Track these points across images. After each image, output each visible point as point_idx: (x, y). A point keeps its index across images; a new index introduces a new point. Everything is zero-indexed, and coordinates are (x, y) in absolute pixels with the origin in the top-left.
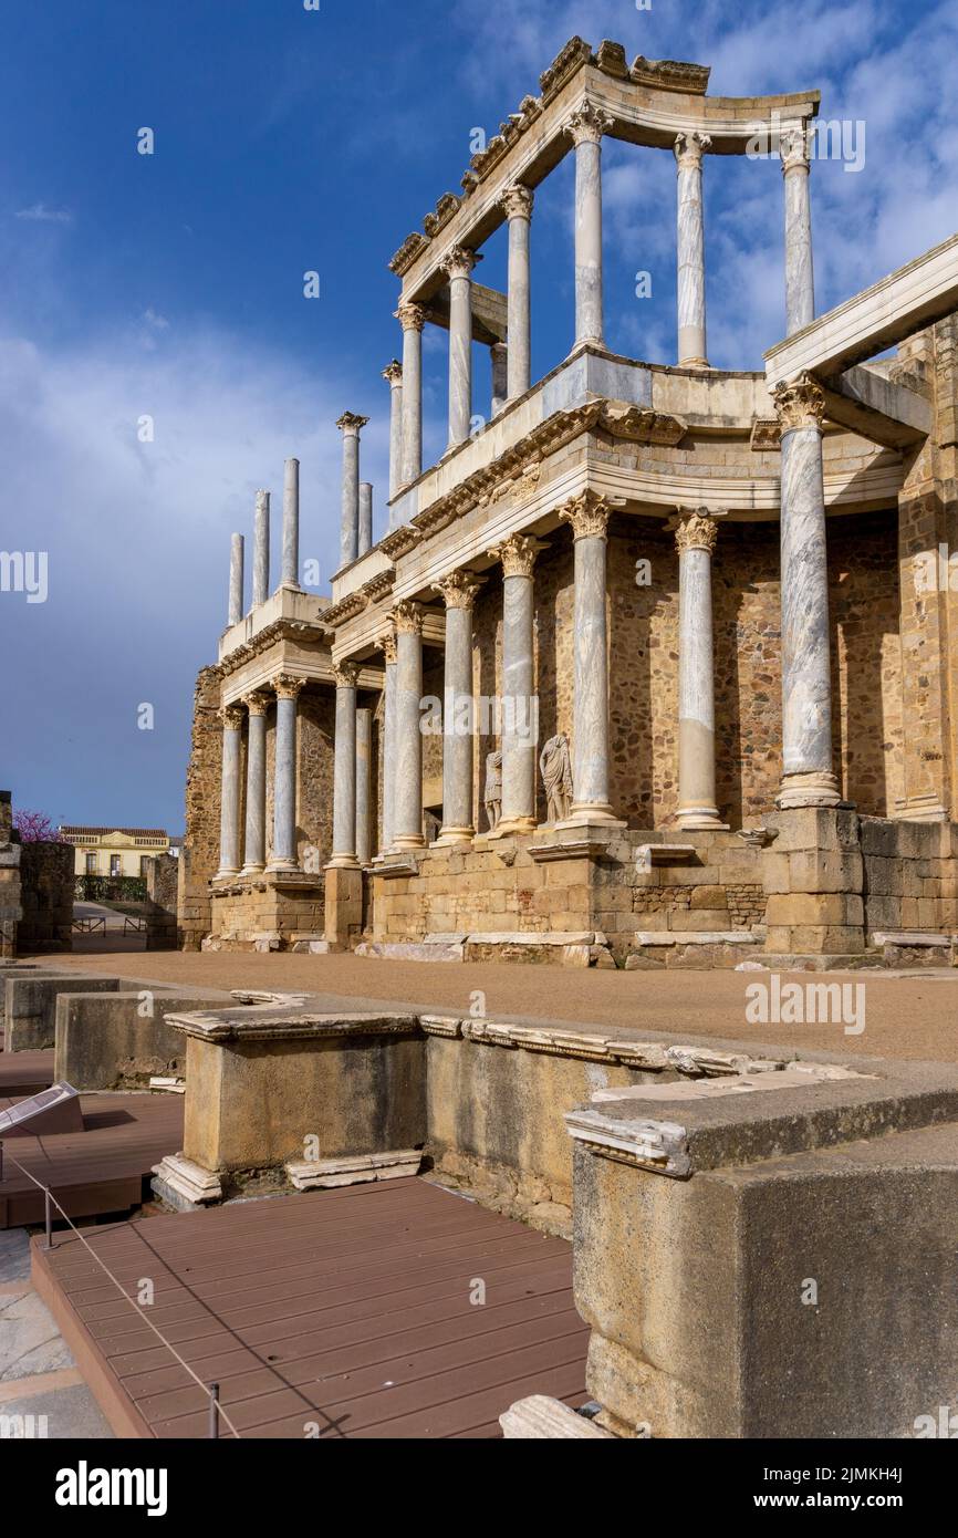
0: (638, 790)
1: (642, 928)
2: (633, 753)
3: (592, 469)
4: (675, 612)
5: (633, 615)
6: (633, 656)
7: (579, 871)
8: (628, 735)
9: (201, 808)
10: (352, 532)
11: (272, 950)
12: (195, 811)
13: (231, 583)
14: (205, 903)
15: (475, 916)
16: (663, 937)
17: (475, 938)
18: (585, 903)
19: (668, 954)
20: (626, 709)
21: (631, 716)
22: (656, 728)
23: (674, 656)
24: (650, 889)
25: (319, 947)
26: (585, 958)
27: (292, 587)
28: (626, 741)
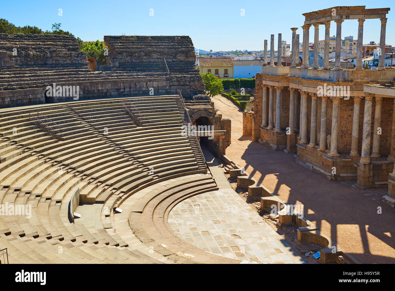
2: (345, 137)
5: (346, 111)
6: (346, 119)
7: (331, 163)
8: (344, 134)
11: (275, 150)
14: (259, 131)
15: (315, 162)
17: (314, 167)
19: (345, 178)
21: (345, 130)
24: (344, 166)
28: (343, 135)
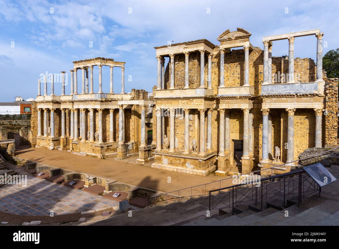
0: (105, 137)
1: (106, 153)
2: (105, 133)
3: (101, 106)
4: (109, 117)
7: (100, 148)
9: (34, 124)
10: (64, 89)
11: (52, 150)
12: (33, 125)
13: (38, 88)
14: (35, 140)
15: (87, 151)
16: (108, 154)
17: (87, 154)
18: (100, 152)
19: (109, 156)
20: (104, 128)
22: (107, 130)
23: (109, 122)
24: (107, 149)
25: (60, 149)
26: (100, 158)
27: (53, 95)
